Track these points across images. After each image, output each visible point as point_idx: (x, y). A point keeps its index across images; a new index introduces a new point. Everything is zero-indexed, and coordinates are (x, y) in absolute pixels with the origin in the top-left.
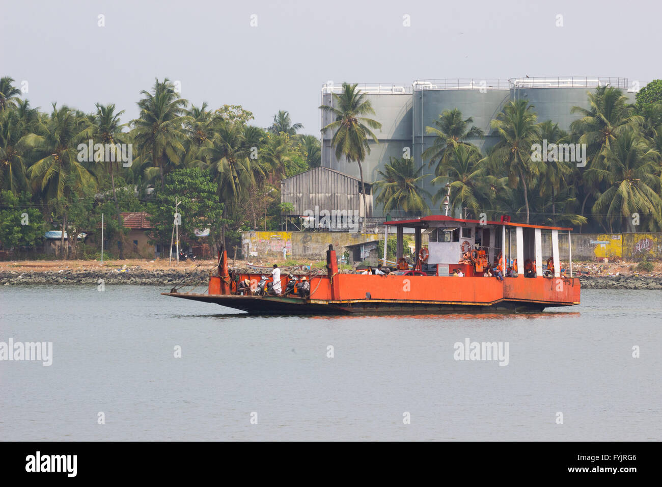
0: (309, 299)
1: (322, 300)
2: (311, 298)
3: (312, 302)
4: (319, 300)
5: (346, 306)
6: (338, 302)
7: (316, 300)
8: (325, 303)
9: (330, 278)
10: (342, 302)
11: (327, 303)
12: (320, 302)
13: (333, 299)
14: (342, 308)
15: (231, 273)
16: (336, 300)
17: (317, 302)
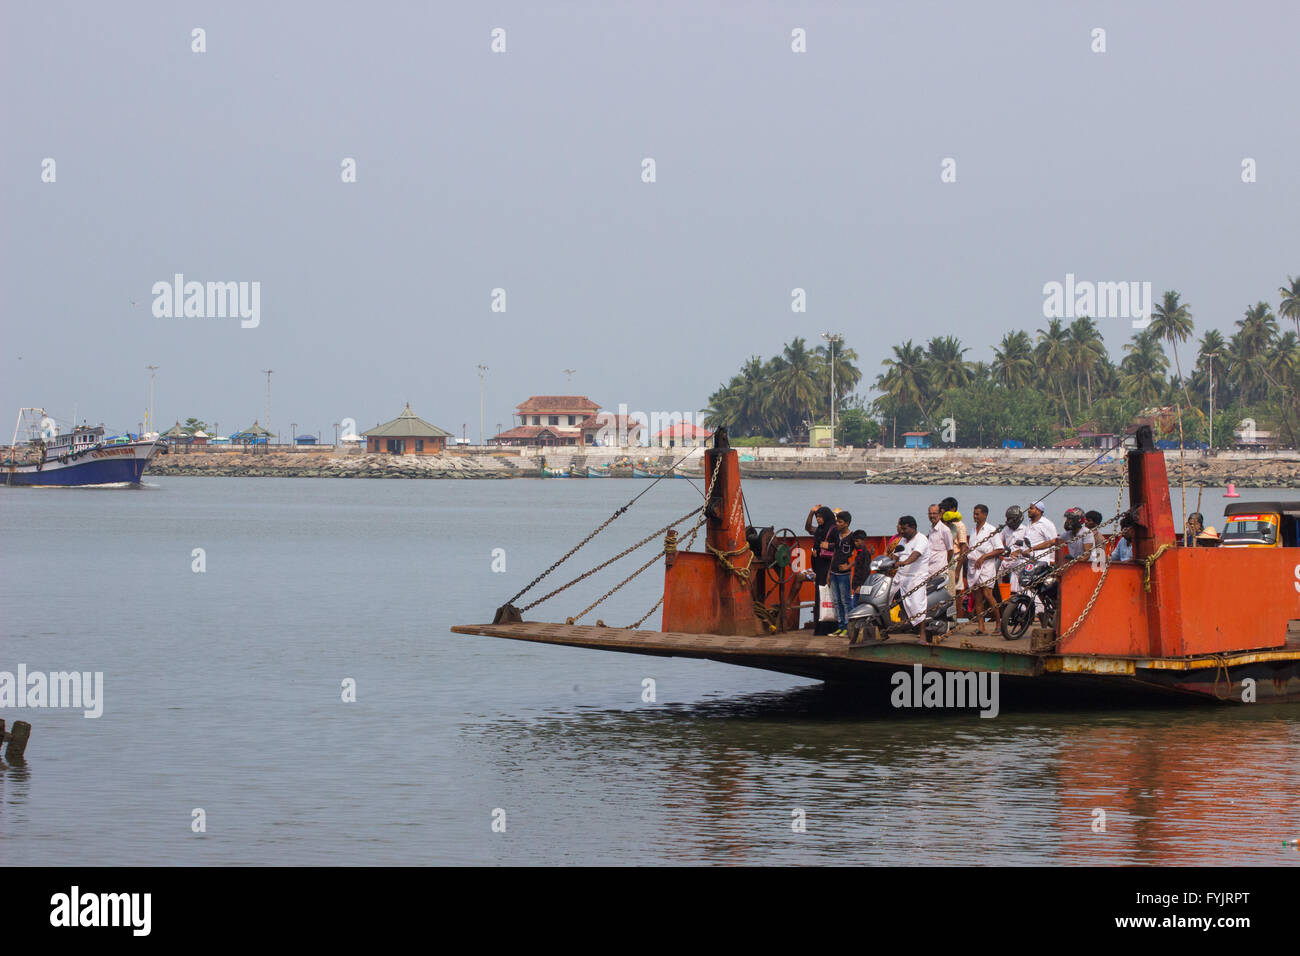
0: (1054, 654)
1: (1111, 658)
2: (1064, 650)
3: (1069, 666)
4: (1099, 658)
5: (1211, 680)
6: (1176, 666)
7: (1085, 657)
8: (1122, 668)
9: (1143, 566)
10: (1195, 665)
11: (1131, 670)
12: (1102, 668)
13: (1155, 654)
14: (1193, 686)
15: (757, 541)
16: (1168, 658)
17: (1088, 666)
